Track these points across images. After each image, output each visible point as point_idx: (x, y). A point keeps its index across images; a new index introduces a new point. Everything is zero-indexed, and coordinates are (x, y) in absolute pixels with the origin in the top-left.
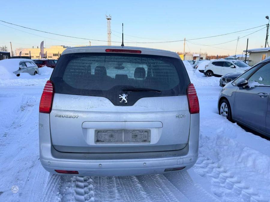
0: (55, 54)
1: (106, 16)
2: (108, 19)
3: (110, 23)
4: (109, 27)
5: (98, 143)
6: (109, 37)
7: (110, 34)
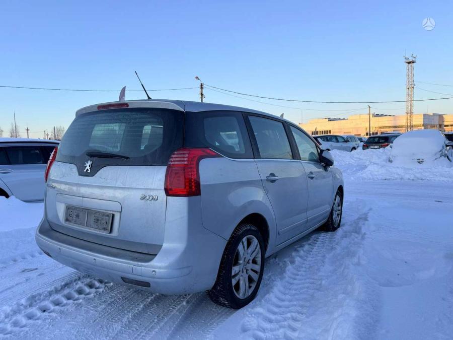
0: (325, 131)
1: (406, 58)
2: (409, 63)
3: (412, 69)
4: (411, 75)
5: (67, 222)
6: (410, 93)
7: (411, 87)
